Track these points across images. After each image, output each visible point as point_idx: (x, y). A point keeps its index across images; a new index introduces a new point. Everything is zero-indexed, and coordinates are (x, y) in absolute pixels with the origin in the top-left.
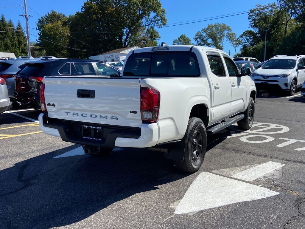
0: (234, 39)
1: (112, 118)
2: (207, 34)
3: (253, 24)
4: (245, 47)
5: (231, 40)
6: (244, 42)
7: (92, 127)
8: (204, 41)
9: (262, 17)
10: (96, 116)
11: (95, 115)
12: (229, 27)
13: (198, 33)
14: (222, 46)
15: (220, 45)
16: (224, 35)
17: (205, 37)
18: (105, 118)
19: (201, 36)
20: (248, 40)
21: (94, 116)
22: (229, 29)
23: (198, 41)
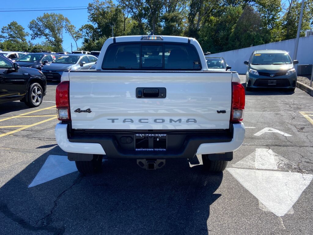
0: (74, 31)
1: (188, 121)
2: (43, 23)
3: (92, 19)
4: (86, 41)
5: (71, 33)
6: (84, 36)
7: (150, 135)
8: (40, 31)
9: (100, 12)
10: (163, 121)
11: (162, 119)
12: (67, 18)
13: (33, 21)
14: (62, 38)
15: (59, 37)
16: (62, 27)
17: (42, 27)
18: (178, 122)
19: (37, 25)
20: (87, 33)
21: (161, 121)
22: (67, 20)
23: (34, 31)
